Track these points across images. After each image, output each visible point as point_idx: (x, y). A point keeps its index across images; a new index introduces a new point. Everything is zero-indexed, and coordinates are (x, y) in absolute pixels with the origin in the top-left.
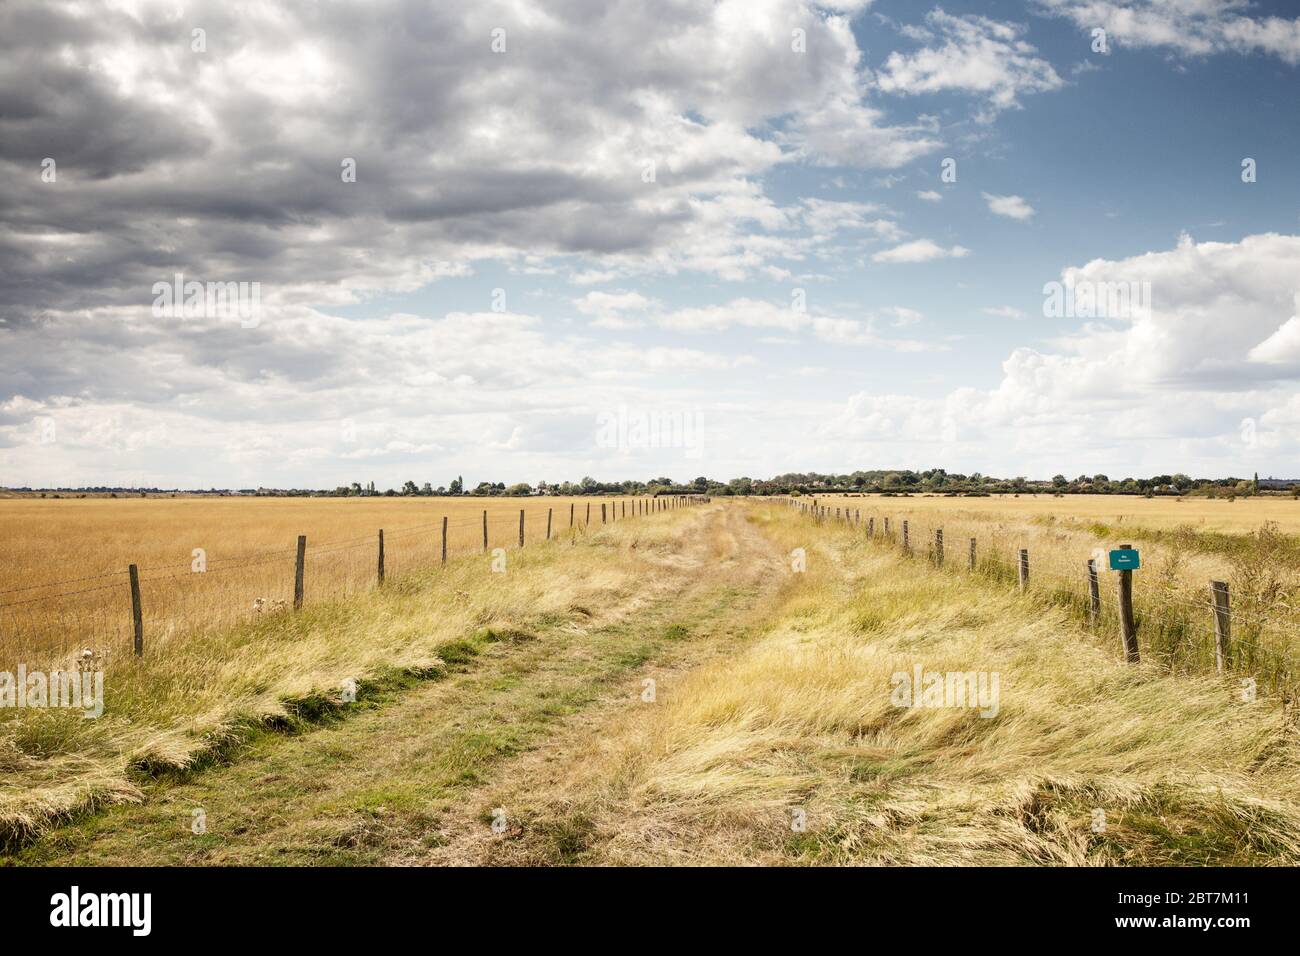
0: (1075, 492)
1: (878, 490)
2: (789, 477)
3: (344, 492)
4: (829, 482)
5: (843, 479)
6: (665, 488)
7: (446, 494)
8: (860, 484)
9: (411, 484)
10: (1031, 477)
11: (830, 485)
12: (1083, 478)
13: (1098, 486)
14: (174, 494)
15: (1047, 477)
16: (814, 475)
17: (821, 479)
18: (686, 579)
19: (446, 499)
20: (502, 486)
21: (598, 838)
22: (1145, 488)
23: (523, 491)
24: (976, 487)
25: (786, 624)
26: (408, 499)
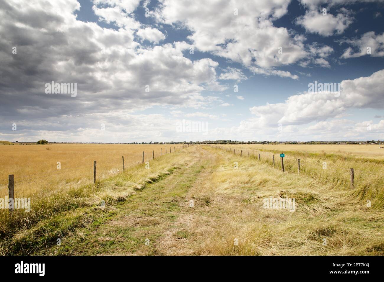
0: (252, 144)
1: (220, 143)
2: (206, 141)
3: (132, 144)
4: (212, 142)
5: (214, 142)
6: (185, 143)
7: (149, 144)
8: (217, 142)
9: (143, 142)
10: (245, 141)
11: (212, 143)
12: (253, 141)
13: (255, 143)
14: (105, 144)
15: (247, 141)
16: (209, 141)
17: (211, 141)
18: (199, 158)
19: (149, 145)
20: (158, 143)
21: (211, 201)
22: (262, 143)
23: (162, 143)
24: (236, 143)
25: (221, 166)
26: (143, 145)
